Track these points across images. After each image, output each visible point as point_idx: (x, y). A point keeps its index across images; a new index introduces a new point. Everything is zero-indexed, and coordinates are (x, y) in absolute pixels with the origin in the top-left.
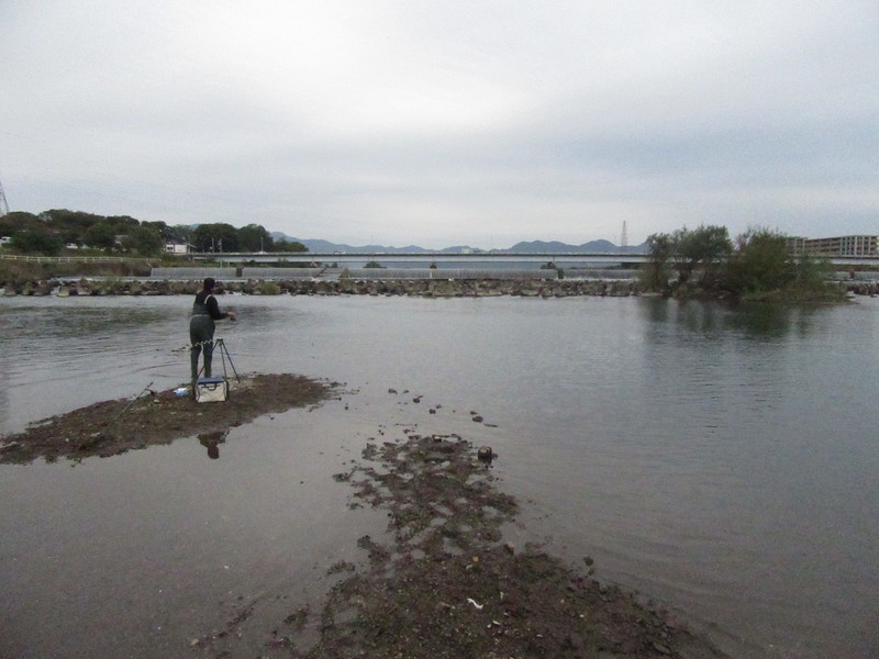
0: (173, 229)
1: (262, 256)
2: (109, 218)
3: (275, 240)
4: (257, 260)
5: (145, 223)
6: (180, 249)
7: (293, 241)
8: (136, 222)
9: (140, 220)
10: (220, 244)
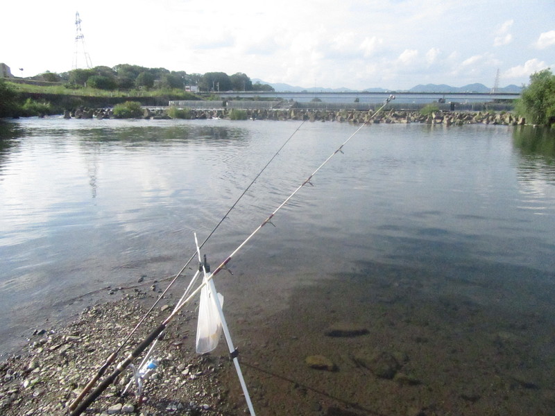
0: (190, 76)
1: (244, 94)
2: (152, 69)
3: (253, 83)
4: (241, 96)
5: (173, 72)
6: (194, 89)
7: (264, 84)
8: (168, 71)
9: (170, 71)
10: (218, 86)
